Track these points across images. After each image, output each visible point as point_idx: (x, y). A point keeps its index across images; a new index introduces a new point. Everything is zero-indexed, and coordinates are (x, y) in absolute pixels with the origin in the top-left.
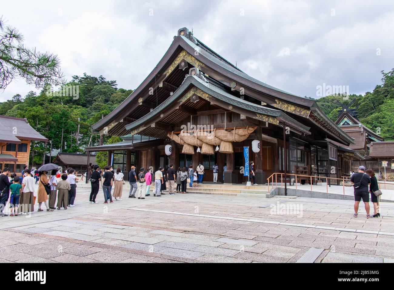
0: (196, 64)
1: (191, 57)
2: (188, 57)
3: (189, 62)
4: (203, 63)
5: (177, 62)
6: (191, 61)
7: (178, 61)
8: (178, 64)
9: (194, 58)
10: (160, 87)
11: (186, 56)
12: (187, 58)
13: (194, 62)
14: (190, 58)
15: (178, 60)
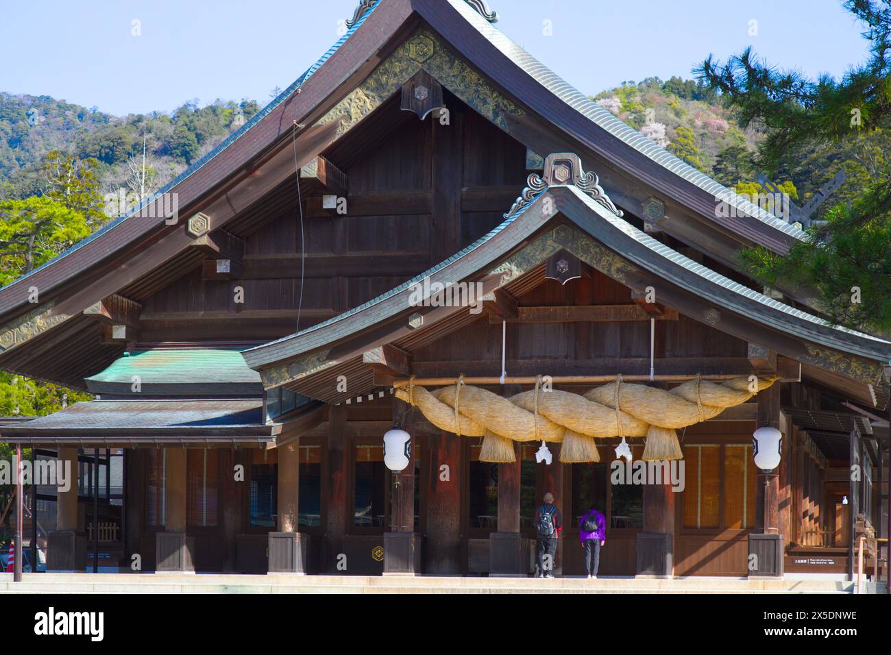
0: (485, 102)
1: (463, 70)
2: (446, 67)
3: (450, 89)
4: (519, 104)
5: (393, 81)
6: (462, 88)
7: (396, 75)
8: (394, 90)
9: (474, 76)
10: (303, 175)
11: (438, 61)
12: (440, 68)
13: (477, 91)
14: (455, 71)
15: (397, 70)
